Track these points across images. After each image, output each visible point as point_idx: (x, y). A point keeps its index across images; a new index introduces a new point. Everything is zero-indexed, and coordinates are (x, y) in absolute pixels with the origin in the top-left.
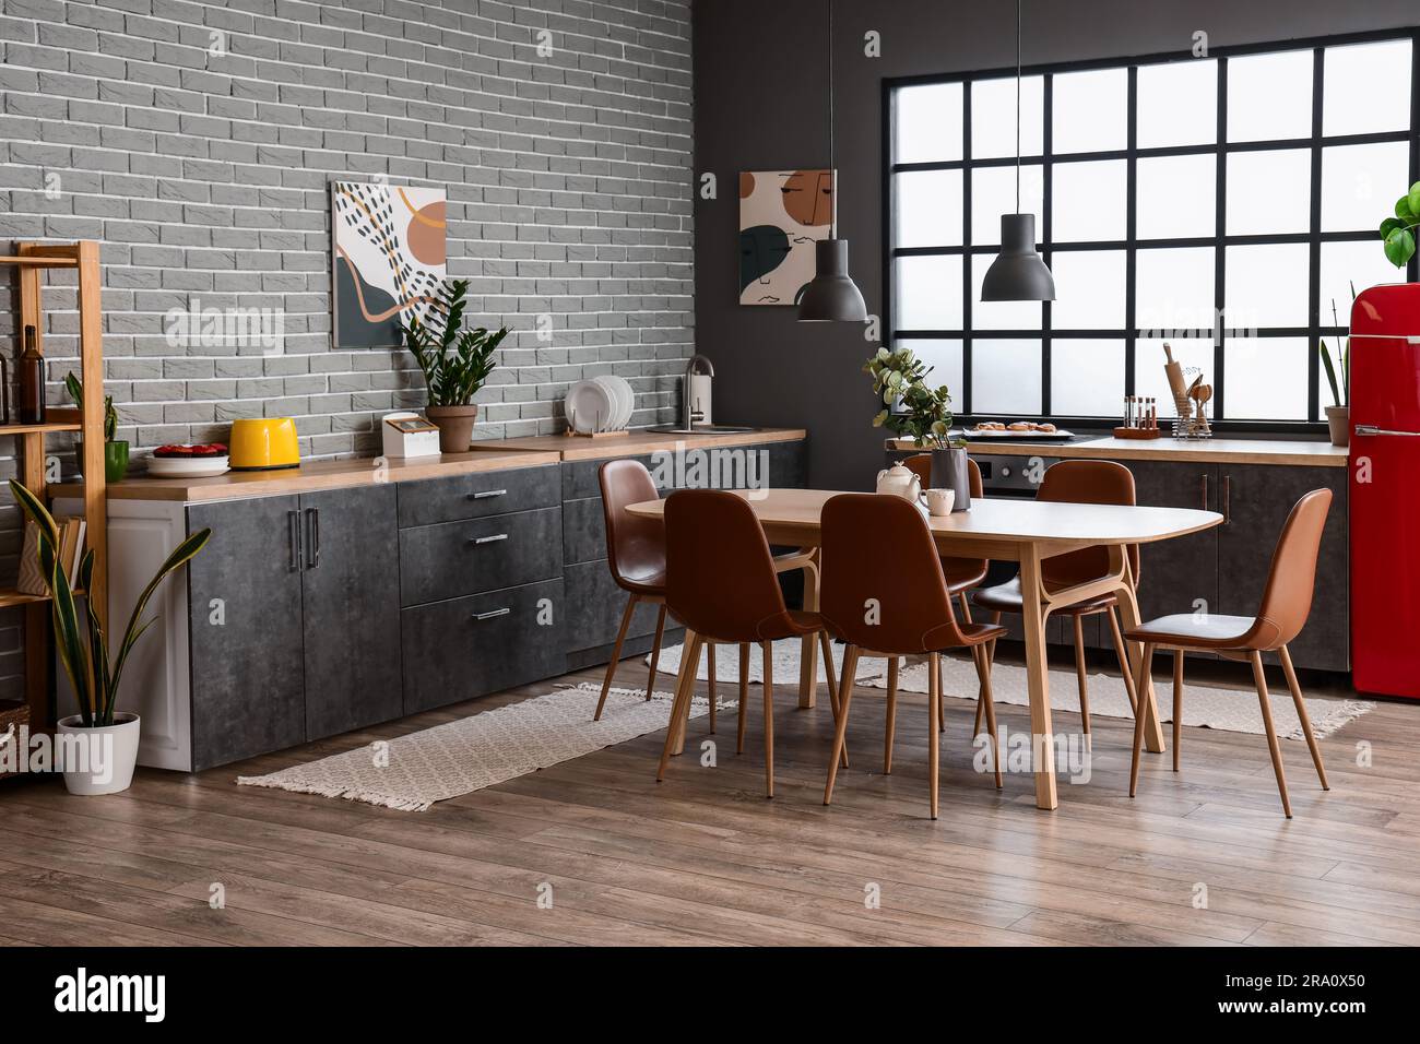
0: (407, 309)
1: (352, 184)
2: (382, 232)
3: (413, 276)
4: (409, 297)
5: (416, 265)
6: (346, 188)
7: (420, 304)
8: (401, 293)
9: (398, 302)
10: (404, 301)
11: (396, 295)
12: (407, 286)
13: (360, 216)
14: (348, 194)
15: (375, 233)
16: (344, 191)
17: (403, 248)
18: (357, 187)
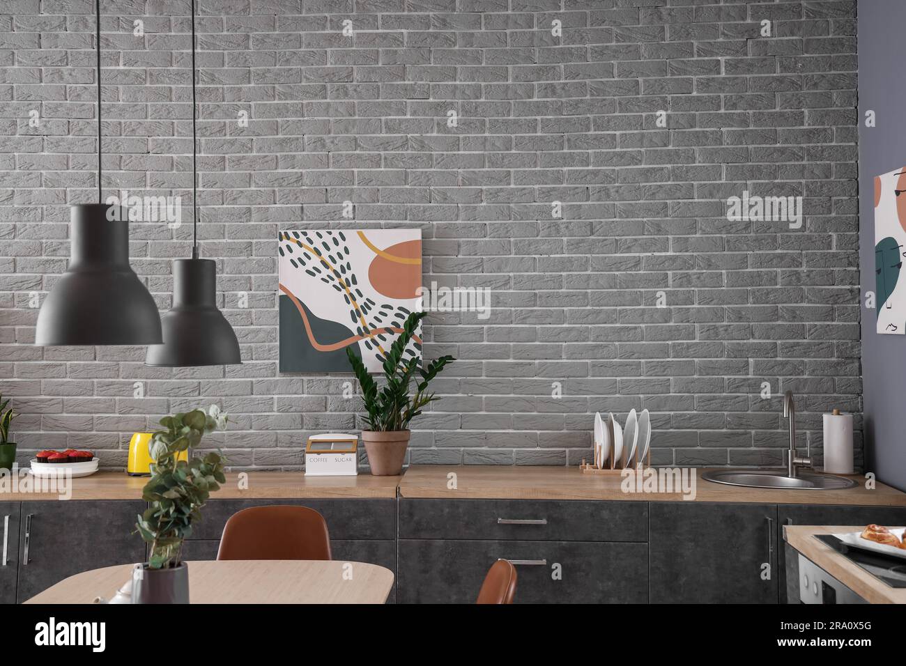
0: (368, 339)
1: (299, 232)
2: (335, 272)
3: (375, 310)
4: (370, 328)
5: (380, 299)
6: (292, 236)
7: (386, 335)
8: (360, 324)
9: (356, 333)
10: (363, 332)
11: (353, 327)
12: (369, 318)
13: (309, 258)
14: (293, 241)
15: (325, 272)
16: (288, 238)
17: (364, 284)
18: (305, 234)
